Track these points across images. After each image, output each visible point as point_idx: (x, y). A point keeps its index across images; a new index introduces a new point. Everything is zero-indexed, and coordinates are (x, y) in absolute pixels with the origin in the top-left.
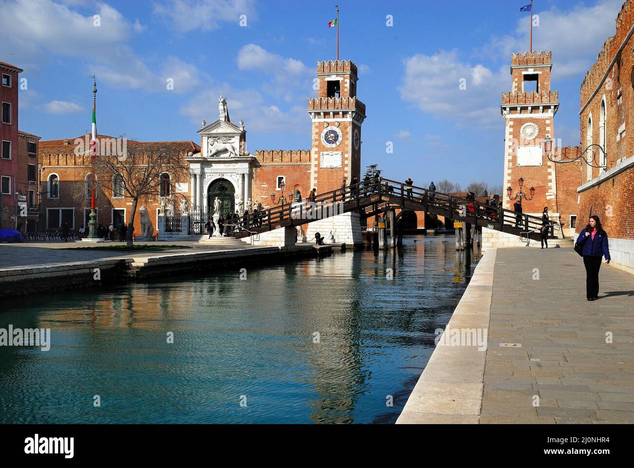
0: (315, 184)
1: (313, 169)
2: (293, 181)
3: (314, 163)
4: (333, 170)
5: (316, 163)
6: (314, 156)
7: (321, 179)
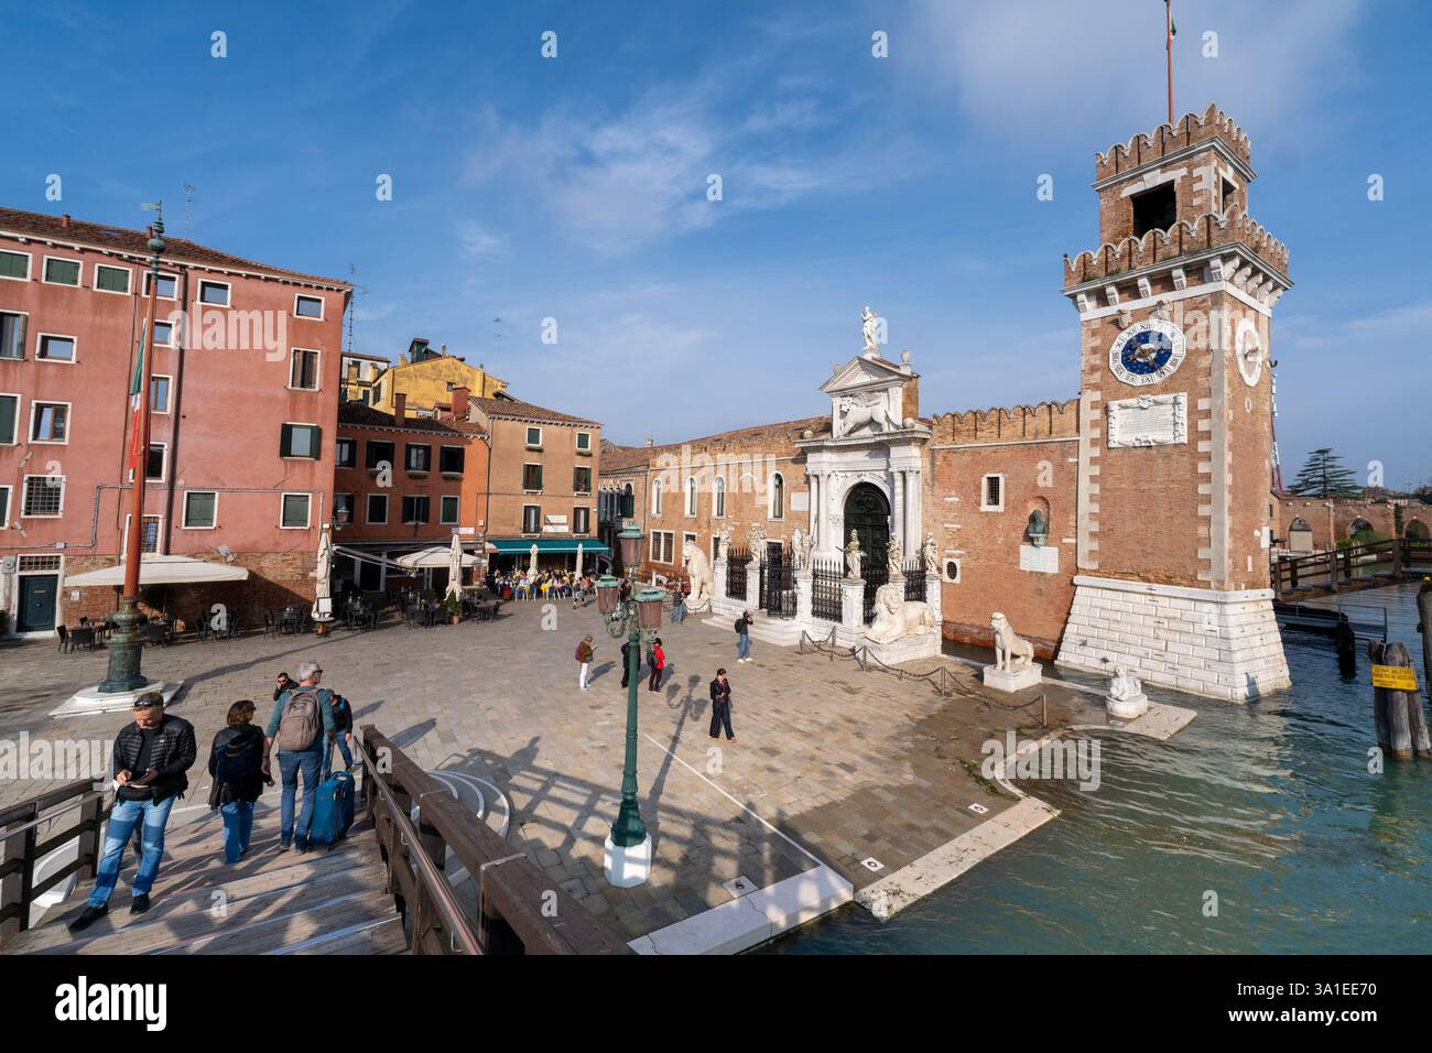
0: (1091, 496)
1: (1087, 452)
2: (1026, 487)
3: (1088, 434)
4: (1154, 452)
5: (1097, 433)
6: (1089, 415)
7: (1110, 479)
